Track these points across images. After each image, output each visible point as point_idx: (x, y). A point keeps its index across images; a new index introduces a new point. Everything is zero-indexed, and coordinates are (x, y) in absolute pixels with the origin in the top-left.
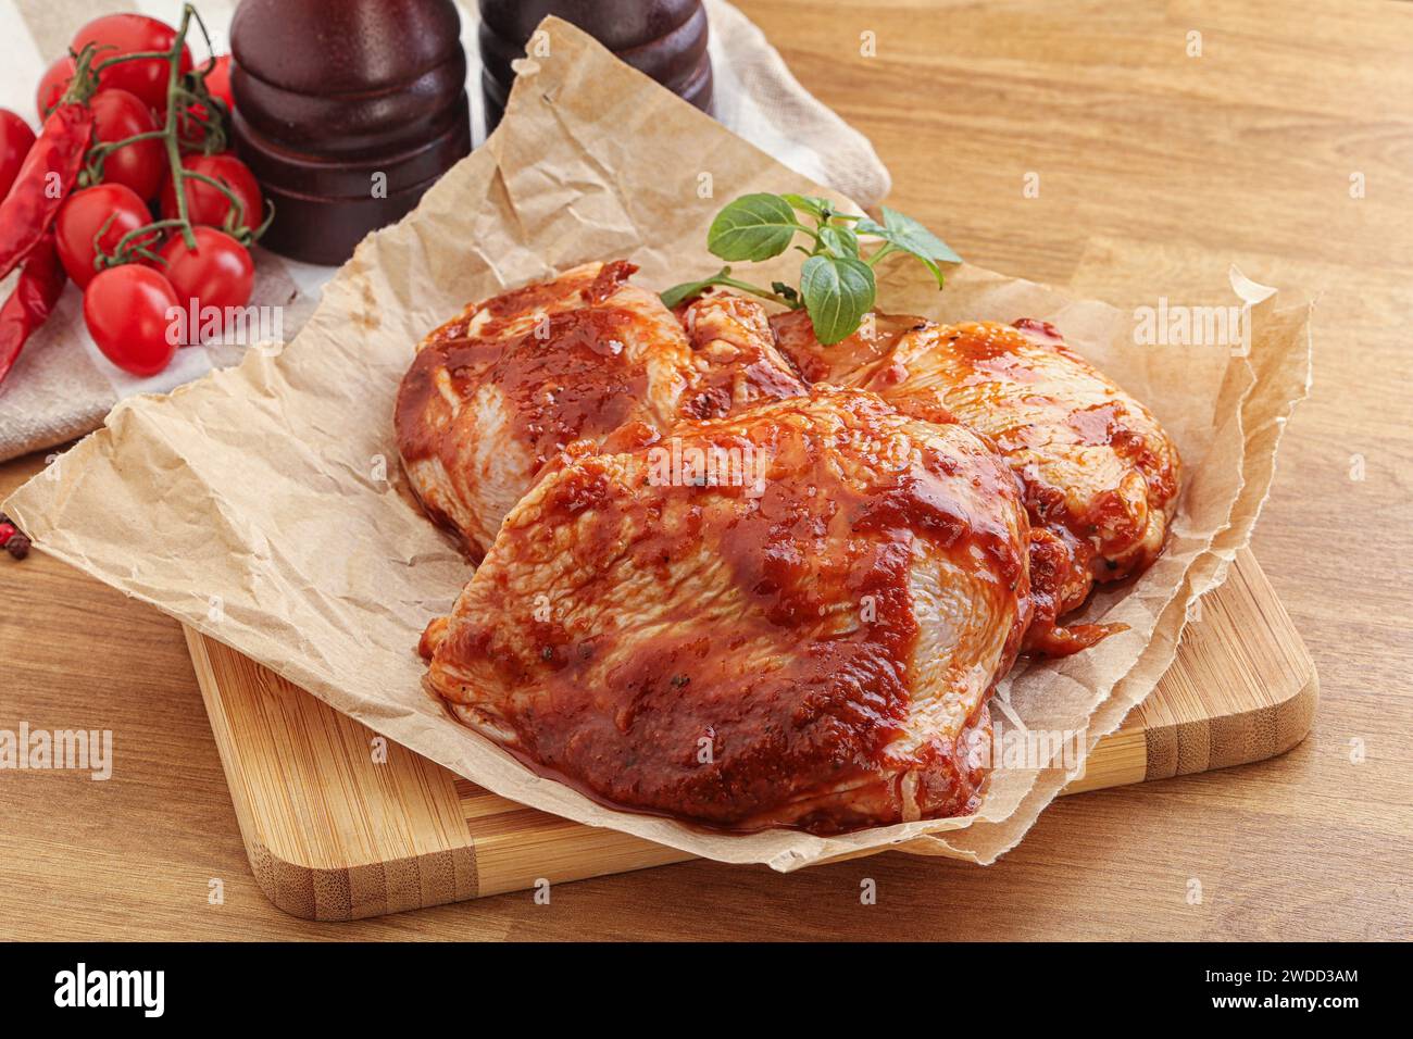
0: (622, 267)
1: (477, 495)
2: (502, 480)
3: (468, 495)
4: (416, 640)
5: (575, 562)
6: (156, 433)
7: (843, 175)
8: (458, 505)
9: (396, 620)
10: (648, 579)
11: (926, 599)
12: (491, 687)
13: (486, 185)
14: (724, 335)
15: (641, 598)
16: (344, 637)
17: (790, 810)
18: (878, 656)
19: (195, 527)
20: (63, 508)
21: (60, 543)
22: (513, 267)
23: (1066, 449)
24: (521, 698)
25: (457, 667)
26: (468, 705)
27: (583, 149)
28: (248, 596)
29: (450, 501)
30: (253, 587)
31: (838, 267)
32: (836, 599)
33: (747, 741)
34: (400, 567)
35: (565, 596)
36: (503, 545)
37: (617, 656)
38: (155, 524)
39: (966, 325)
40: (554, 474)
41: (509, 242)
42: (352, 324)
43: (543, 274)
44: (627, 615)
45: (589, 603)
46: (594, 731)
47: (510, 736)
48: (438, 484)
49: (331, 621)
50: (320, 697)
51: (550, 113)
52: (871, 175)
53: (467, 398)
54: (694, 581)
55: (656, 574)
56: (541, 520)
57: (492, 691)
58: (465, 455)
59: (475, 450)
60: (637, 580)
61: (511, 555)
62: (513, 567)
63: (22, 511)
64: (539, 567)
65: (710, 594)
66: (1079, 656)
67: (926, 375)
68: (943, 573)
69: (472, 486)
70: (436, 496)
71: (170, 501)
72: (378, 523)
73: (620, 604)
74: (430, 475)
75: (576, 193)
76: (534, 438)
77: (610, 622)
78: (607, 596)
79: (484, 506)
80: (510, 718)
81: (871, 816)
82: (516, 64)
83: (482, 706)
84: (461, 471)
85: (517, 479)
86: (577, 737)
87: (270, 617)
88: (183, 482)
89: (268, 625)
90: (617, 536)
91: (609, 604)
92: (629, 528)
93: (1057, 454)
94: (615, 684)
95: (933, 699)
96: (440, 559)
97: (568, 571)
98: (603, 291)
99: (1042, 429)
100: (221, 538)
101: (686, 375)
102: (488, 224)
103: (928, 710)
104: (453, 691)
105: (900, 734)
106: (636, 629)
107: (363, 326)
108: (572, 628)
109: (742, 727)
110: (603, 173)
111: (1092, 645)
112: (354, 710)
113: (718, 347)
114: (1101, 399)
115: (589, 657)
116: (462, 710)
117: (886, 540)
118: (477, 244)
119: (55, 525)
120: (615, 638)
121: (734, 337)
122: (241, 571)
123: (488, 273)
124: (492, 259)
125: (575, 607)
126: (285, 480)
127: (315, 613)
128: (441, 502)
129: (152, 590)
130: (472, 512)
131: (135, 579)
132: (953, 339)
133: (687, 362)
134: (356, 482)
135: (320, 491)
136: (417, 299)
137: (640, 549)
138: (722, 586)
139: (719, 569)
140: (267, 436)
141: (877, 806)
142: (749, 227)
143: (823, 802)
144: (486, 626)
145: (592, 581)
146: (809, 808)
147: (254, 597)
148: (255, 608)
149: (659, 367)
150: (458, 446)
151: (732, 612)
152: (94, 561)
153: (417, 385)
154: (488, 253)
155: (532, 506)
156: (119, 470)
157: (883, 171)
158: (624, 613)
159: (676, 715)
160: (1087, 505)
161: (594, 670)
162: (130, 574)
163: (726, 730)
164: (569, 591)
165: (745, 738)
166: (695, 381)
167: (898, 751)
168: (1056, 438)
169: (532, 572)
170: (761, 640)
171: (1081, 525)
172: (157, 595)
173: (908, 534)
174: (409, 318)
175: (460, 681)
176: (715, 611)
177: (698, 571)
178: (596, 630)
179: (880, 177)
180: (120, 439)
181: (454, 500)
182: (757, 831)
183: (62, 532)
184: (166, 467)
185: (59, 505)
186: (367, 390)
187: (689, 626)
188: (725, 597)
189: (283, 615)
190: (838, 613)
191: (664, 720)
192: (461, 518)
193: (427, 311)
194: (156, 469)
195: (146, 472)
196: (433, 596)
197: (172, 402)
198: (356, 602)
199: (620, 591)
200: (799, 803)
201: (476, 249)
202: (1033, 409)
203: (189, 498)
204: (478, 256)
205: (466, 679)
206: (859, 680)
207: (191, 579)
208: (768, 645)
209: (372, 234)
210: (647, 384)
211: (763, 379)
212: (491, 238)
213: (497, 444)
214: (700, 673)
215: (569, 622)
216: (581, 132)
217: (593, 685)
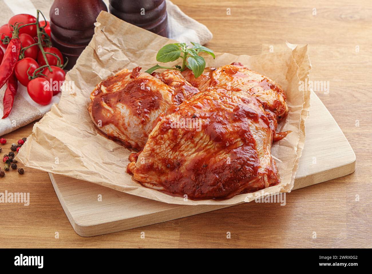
0: (138, 68)
1: (128, 131)
2: (134, 126)
3: (125, 132)
4: (125, 169)
5: (170, 143)
6: (46, 132)
7: (202, 35)
8: (121, 135)
9: (118, 166)
10: (189, 143)
11: (255, 134)
12: (154, 177)
13: (92, 55)
14: (175, 80)
15: (189, 148)
16: (109, 172)
17: (239, 190)
18: (250, 149)
19: (63, 153)
20: (29, 155)
21: (32, 164)
22: (103, 74)
23: (263, 92)
24: (163, 178)
25: (143, 174)
26: (148, 183)
27: (112, 42)
28: (84, 167)
29: (118, 134)
30: (85, 165)
31: (195, 59)
32: (236, 138)
33: (227, 176)
34: (111, 152)
35: (170, 151)
36: (151, 142)
37: (187, 163)
38: (53, 155)
39: (224, 67)
40: (160, 122)
41: (100, 68)
42: (71, 96)
43: (110, 74)
44: (186, 153)
45: (176, 152)
46: (186, 182)
47: (161, 188)
48: (114, 130)
49: (104, 169)
50: (114, 189)
51: (103, 34)
52: (208, 34)
53: (114, 108)
54: (201, 141)
55: (191, 142)
56: (159, 134)
57: (154, 178)
58: (121, 122)
59: (124, 120)
60: (186, 144)
61: (154, 144)
62: (155, 147)
63: (21, 158)
64: (162, 146)
65: (206, 143)
66: (283, 140)
67: (223, 80)
68: (256, 127)
69: (126, 129)
70: (114, 133)
71: (55, 148)
72: (99, 142)
73: (184, 150)
74: (110, 129)
75: (113, 53)
76: (139, 114)
77: (182, 155)
78: (180, 149)
79: (130, 133)
80: (161, 184)
81: (258, 188)
82: (95, 24)
83: (152, 182)
84: (121, 126)
85: (138, 125)
86: (181, 185)
87: (92, 172)
88: (57, 143)
89: (92, 174)
90: (178, 134)
91: (180, 151)
92: (181, 132)
93: (261, 93)
94: (188, 170)
95: (263, 157)
96: (119, 149)
97: (169, 145)
98: (136, 75)
99: (255, 88)
100: (71, 154)
101: (170, 92)
102: (95, 65)
103: (263, 160)
104: (143, 180)
105: (260, 167)
106: (190, 155)
107: (73, 96)
108: (173, 158)
109: (224, 173)
110: (118, 47)
111: (285, 137)
112: (123, 190)
113: (174, 83)
114: (262, 79)
115: (179, 165)
116: (146, 184)
117: (242, 122)
118: (94, 70)
119: (29, 160)
120: (185, 159)
121: (177, 80)
122: (79, 161)
123: (98, 76)
124: (98, 73)
125: (172, 154)
126: (74, 137)
127: (100, 168)
128: (115, 134)
129: (60, 171)
130: (126, 135)
131: (53, 169)
132: (224, 71)
133: (169, 89)
134: (89, 134)
135: (83, 138)
136: (82, 87)
137: (186, 136)
138: (208, 141)
139: (206, 137)
140: (66, 127)
141: (259, 185)
142: (168, 54)
143: (246, 187)
144: (151, 163)
145: (175, 146)
146: (243, 189)
147: (86, 168)
148: (88, 170)
149: (163, 91)
150: (118, 120)
151: (213, 146)
152: (42, 167)
153: (97, 107)
154: (96, 72)
155: (156, 131)
156: (39, 143)
157: (211, 33)
158: (185, 152)
159: (206, 174)
160: (273, 104)
161: (181, 168)
162: (52, 169)
163: (220, 175)
164: (170, 150)
165: (226, 176)
166: (173, 93)
167: (261, 171)
168: (259, 89)
169: (160, 147)
170: (221, 152)
171: (273, 109)
172: (62, 172)
173: (246, 119)
174: (82, 91)
175: (145, 177)
176: (208, 147)
177: (201, 139)
178: (179, 158)
179: (210, 34)
180: (37, 135)
181: (120, 133)
182: (232, 197)
183: (31, 161)
184: (51, 140)
185: (28, 155)
186: (80, 111)
187: (202, 152)
188: (209, 143)
189: (94, 170)
190: (237, 142)
191: (204, 176)
192: (123, 137)
193: (85, 89)
194: (49, 141)
195: (47, 142)
196: (123, 158)
197: (42, 123)
198: (106, 163)
199: (183, 147)
200: (241, 188)
201: (94, 71)
202: (251, 84)
203: (59, 146)
204: (94, 73)
205: (146, 176)
206: (248, 156)
207: (68, 166)
208: (223, 153)
209: (67, 73)
210: (162, 96)
211: (188, 89)
212: (96, 68)
213: (130, 118)
214: (209, 163)
215: (172, 157)
216: (111, 37)
217: (182, 171)
